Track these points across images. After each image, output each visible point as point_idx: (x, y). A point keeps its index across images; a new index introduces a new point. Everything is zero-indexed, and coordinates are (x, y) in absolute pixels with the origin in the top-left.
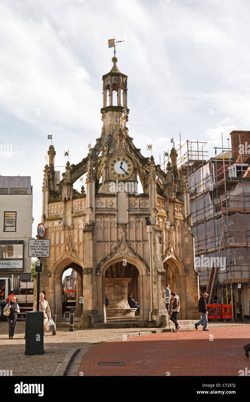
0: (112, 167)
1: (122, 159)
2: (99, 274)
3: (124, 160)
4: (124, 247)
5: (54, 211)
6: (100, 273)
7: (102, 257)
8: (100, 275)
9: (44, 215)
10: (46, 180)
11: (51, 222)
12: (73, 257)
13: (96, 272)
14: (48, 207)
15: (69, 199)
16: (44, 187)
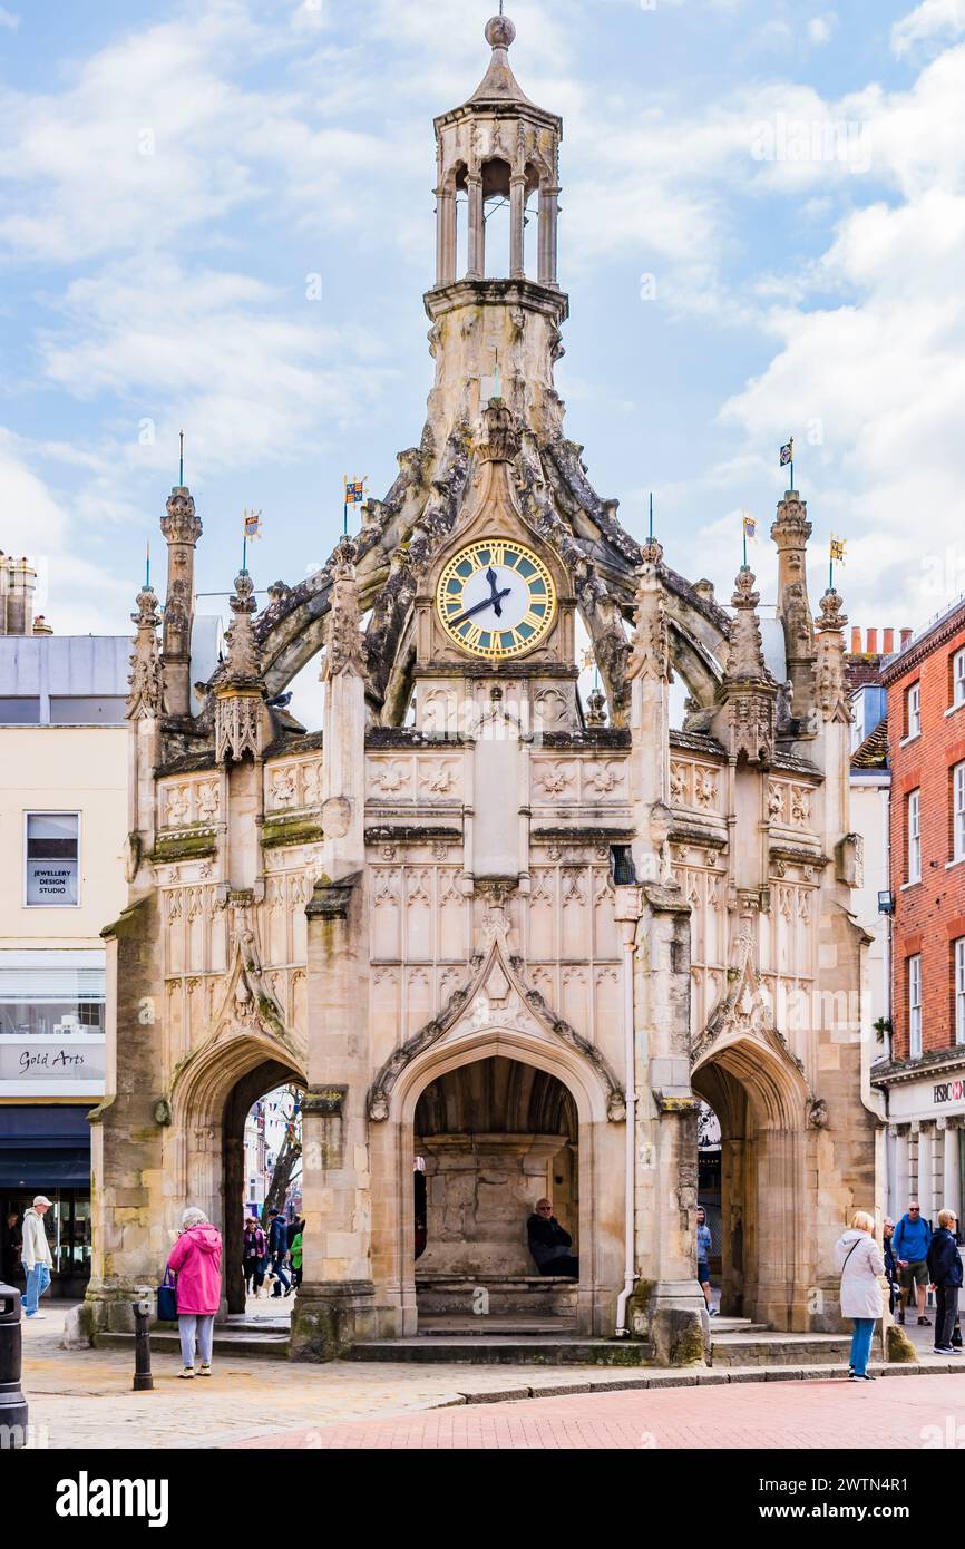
0: (451, 596)
1: (501, 556)
2: (378, 1113)
3: (510, 558)
4: (504, 986)
5: (182, 815)
6: (387, 1109)
7: (398, 1036)
8: (384, 1120)
9: (136, 831)
10: (145, 664)
11: (170, 867)
12: (266, 1034)
13: (369, 1108)
14: (156, 795)
15: (247, 754)
16: (137, 696)
